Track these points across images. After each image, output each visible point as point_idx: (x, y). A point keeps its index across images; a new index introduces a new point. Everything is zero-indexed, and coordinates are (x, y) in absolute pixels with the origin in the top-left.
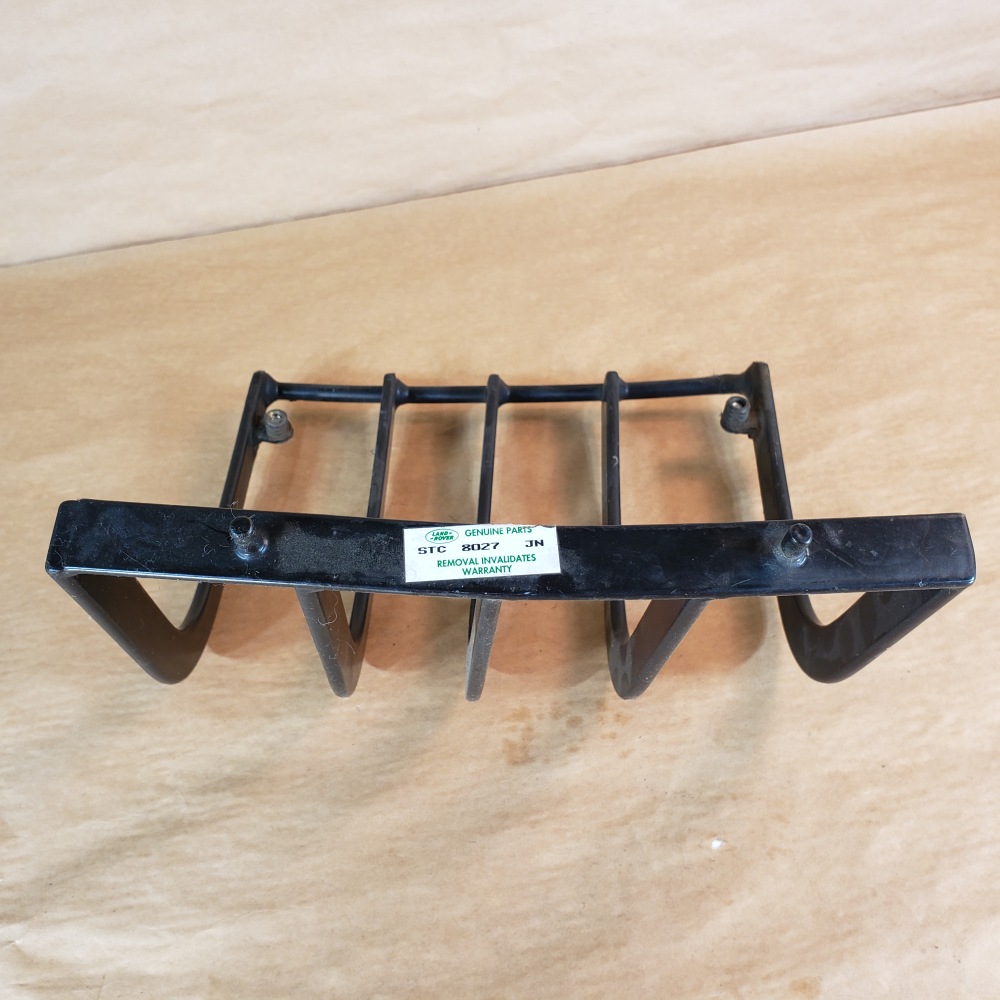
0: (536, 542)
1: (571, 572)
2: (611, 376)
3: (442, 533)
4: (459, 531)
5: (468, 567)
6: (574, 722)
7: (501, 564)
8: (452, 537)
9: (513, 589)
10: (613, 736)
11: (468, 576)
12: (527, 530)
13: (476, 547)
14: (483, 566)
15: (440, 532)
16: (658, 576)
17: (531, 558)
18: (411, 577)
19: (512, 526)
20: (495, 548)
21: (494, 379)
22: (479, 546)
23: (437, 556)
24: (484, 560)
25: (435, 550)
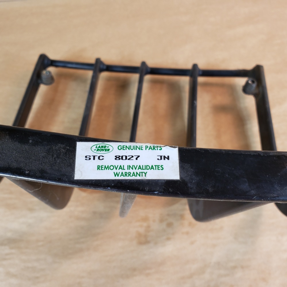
0: (165, 157)
1: (187, 179)
2: (195, 66)
3: (102, 147)
4: (114, 146)
5: (118, 171)
6: (170, 225)
7: (140, 170)
8: (109, 150)
9: (147, 189)
10: (187, 233)
11: (117, 178)
12: (159, 148)
13: (124, 158)
14: (128, 171)
15: (101, 145)
16: (245, 186)
17: (160, 168)
18: (78, 176)
19: (149, 145)
20: (137, 159)
21: (144, 64)
22: (126, 157)
23: (97, 162)
24: (129, 167)
25: (96, 158)
